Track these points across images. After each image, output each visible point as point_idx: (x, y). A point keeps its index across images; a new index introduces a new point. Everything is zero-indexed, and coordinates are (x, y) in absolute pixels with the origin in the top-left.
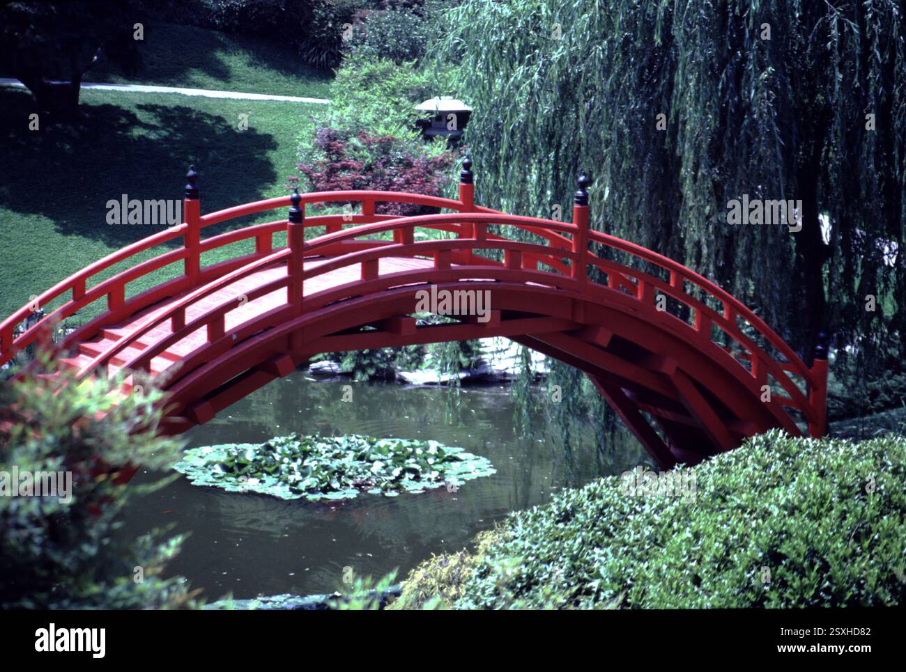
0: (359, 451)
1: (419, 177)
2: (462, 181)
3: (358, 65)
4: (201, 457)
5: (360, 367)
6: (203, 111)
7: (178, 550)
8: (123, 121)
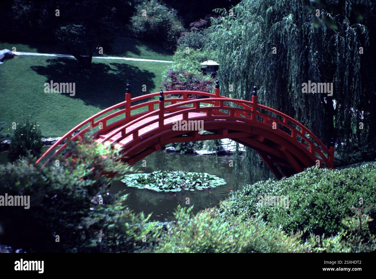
0: (182, 176)
1: (202, 87)
2: (216, 87)
3: (182, 50)
4: (130, 178)
5: (182, 149)
6: (132, 65)
7: (126, 198)
8: (106, 68)
